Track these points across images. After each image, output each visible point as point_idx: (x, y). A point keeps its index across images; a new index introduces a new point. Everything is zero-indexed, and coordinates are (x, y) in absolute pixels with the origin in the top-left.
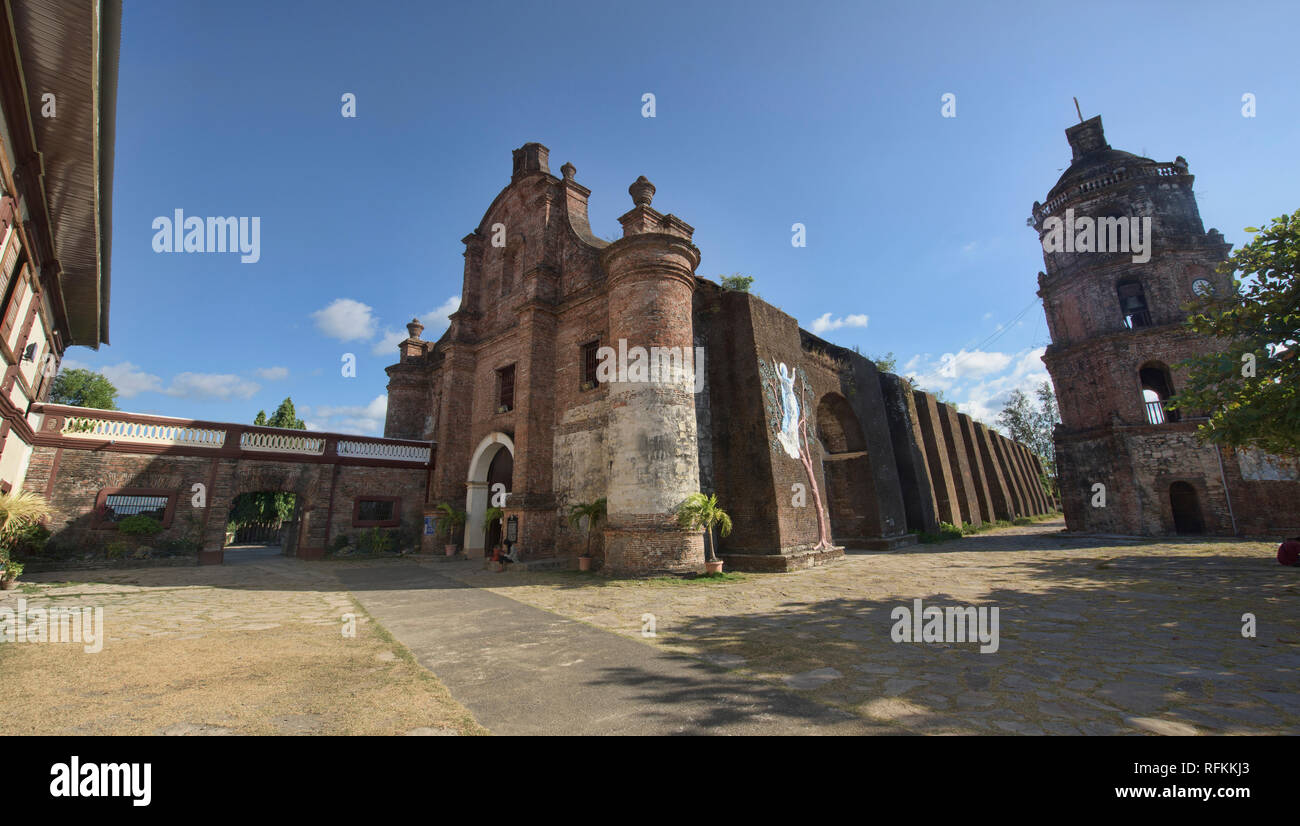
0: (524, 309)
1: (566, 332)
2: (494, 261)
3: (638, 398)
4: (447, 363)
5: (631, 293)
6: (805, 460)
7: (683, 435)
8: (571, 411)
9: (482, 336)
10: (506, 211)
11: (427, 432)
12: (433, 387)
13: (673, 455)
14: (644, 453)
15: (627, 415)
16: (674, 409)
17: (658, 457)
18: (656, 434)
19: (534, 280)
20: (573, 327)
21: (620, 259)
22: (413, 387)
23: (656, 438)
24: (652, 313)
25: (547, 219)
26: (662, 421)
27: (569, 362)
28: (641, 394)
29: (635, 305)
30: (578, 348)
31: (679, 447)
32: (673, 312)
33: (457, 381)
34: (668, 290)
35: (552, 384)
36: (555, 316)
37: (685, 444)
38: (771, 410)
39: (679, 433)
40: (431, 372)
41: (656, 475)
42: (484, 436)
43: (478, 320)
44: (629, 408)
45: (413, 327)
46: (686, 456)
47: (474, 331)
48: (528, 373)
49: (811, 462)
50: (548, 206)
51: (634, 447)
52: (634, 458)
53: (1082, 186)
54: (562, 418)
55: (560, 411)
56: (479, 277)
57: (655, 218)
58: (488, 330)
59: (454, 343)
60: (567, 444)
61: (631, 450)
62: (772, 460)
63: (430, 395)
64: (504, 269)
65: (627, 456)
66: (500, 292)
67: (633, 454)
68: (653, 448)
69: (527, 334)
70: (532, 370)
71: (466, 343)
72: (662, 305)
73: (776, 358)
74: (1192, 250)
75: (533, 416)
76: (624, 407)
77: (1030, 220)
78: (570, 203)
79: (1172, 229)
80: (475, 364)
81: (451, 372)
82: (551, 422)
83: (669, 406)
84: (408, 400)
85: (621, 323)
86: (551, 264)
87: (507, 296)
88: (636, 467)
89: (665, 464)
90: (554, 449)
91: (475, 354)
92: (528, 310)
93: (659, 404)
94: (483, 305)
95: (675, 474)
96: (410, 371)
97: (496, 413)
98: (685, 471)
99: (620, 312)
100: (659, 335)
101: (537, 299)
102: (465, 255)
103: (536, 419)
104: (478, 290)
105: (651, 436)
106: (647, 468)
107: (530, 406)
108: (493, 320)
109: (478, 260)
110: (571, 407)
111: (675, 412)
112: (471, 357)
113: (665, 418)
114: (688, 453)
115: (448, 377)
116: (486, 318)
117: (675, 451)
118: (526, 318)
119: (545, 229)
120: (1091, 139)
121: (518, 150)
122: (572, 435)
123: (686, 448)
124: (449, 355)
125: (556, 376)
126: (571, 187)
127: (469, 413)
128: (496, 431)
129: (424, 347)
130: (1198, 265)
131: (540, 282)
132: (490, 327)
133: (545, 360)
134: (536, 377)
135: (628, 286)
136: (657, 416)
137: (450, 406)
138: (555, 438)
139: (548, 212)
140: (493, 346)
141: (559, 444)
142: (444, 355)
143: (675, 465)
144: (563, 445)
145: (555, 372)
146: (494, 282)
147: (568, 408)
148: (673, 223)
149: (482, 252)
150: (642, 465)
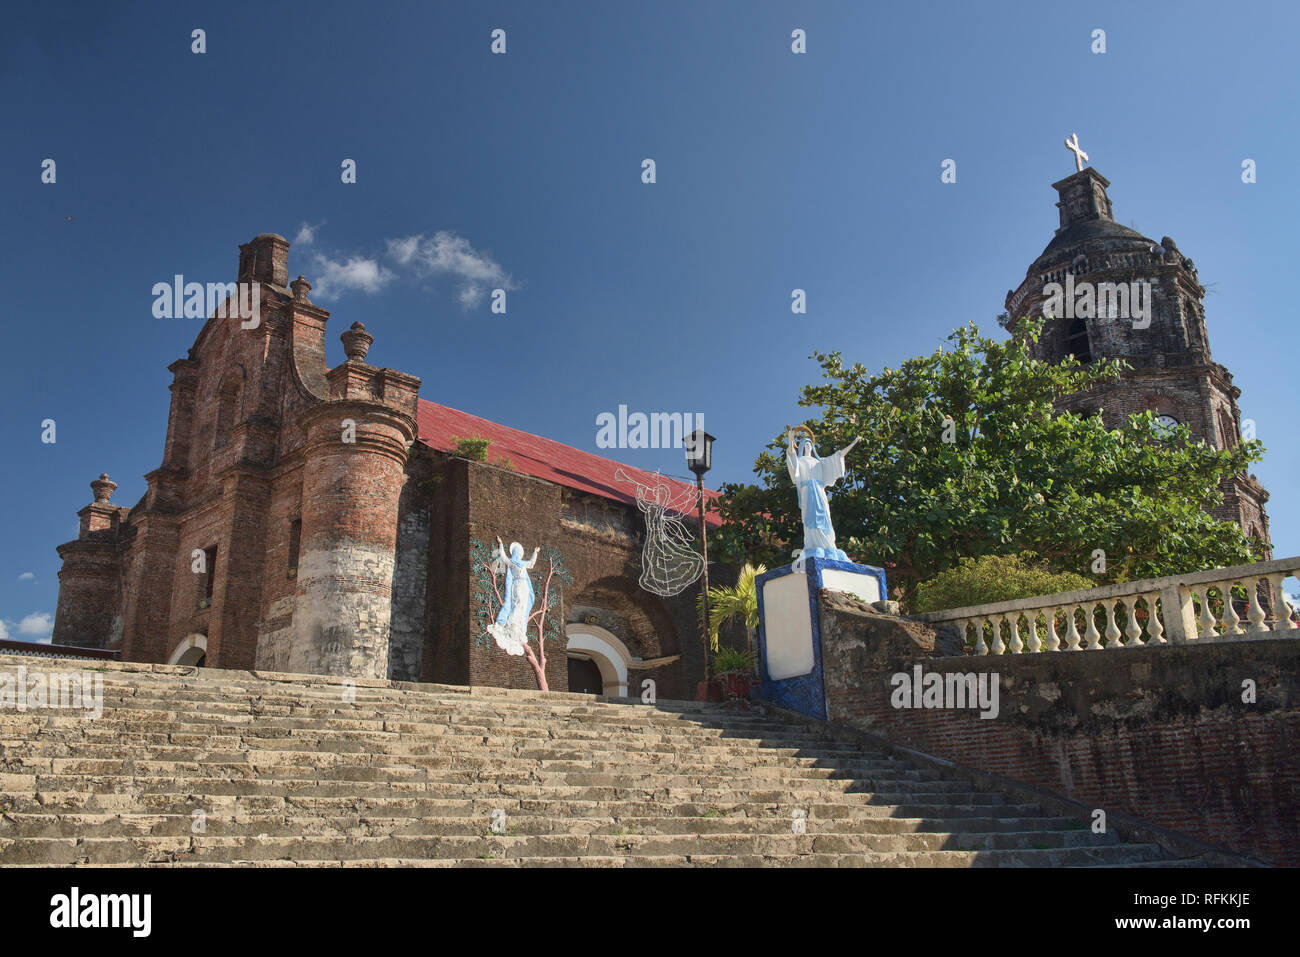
0: (227, 474)
1: (279, 503)
2: (209, 399)
3: (317, 585)
4: (139, 542)
5: (322, 468)
6: (533, 658)
7: (363, 626)
8: (278, 603)
9: (190, 503)
10: (228, 329)
11: (114, 639)
12: (124, 574)
13: (350, 646)
14: (318, 645)
15: (305, 605)
16: (355, 598)
17: (332, 649)
18: (331, 624)
19: (243, 437)
20: (287, 497)
21: (314, 427)
22: (97, 573)
23: (332, 628)
24: (340, 491)
25: (266, 355)
26: (339, 610)
27: (280, 542)
28: (320, 582)
29: (323, 483)
30: (290, 524)
31: (357, 638)
32: (364, 488)
33: (150, 565)
34: (361, 465)
35: (259, 569)
36: (267, 481)
37: (366, 635)
38: (481, 598)
39: (358, 624)
40: (122, 553)
41: (328, 669)
42: (182, 639)
43: (186, 479)
44: (309, 596)
45: (98, 487)
46: (365, 648)
47: (180, 495)
48: (227, 555)
49: (544, 660)
50: (268, 338)
51: (309, 638)
52: (307, 651)
53: (1042, 277)
54: (268, 613)
55: (266, 602)
56: (190, 420)
57: (365, 375)
58: (197, 495)
59: (147, 514)
60: (271, 644)
61: (306, 642)
62: (472, 654)
63: (120, 586)
64: (220, 411)
65: (301, 648)
66: (213, 443)
67: (307, 647)
68: (328, 639)
69: (229, 506)
70: (231, 553)
71: (164, 513)
72: (352, 481)
73: (504, 537)
74: (1155, 375)
75: (230, 609)
76: (304, 596)
77: (1001, 318)
78: (299, 332)
79: (1141, 344)
80: (178, 541)
81: (143, 553)
82: (256, 618)
83: (349, 594)
84: (88, 593)
85: (309, 501)
86: (268, 414)
87: (220, 451)
88: (309, 660)
89: (339, 657)
90: (257, 652)
91: (179, 527)
92: (232, 476)
93: (338, 592)
94: (193, 459)
95: (349, 667)
96: (92, 551)
97: (199, 608)
98: (362, 664)
99: (310, 488)
100: (345, 516)
101: (245, 462)
102: (171, 388)
103: (234, 614)
104: (188, 438)
105: (327, 626)
106: (319, 662)
107: (227, 598)
108: (203, 482)
109: (189, 395)
110: (278, 598)
111: (356, 601)
112: (173, 532)
113: (344, 608)
114: (369, 645)
115: (139, 560)
116: (195, 478)
117: (352, 643)
118: (230, 486)
119: (262, 369)
120: (1081, 200)
121: (246, 245)
122: (276, 633)
123: (367, 640)
124: (142, 530)
125: (266, 559)
126: (300, 312)
127: (167, 609)
128: (196, 631)
129: (114, 515)
130: (1162, 395)
131: (251, 439)
132: (199, 492)
133: (252, 539)
134: (237, 561)
135: (318, 460)
136: (334, 605)
137: (139, 600)
138: (259, 639)
139: (267, 346)
140: (200, 517)
141: (263, 645)
142: (136, 529)
143: (350, 658)
144: (267, 646)
145: (265, 554)
146: (208, 426)
147: (274, 601)
148: (390, 379)
149: (196, 382)
150: (314, 658)
